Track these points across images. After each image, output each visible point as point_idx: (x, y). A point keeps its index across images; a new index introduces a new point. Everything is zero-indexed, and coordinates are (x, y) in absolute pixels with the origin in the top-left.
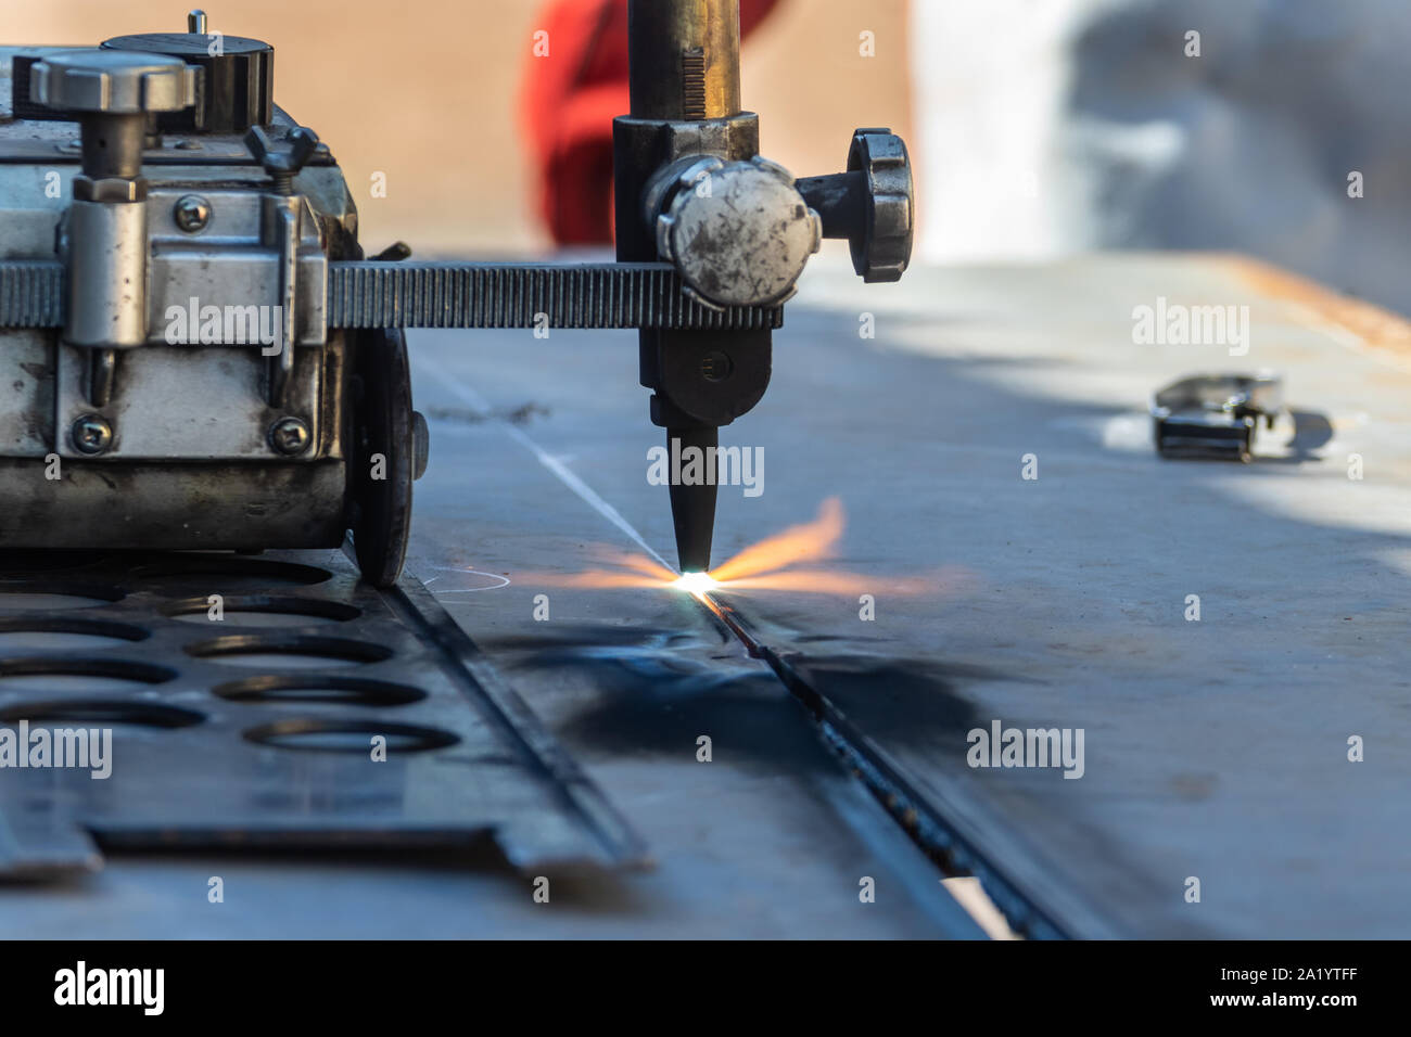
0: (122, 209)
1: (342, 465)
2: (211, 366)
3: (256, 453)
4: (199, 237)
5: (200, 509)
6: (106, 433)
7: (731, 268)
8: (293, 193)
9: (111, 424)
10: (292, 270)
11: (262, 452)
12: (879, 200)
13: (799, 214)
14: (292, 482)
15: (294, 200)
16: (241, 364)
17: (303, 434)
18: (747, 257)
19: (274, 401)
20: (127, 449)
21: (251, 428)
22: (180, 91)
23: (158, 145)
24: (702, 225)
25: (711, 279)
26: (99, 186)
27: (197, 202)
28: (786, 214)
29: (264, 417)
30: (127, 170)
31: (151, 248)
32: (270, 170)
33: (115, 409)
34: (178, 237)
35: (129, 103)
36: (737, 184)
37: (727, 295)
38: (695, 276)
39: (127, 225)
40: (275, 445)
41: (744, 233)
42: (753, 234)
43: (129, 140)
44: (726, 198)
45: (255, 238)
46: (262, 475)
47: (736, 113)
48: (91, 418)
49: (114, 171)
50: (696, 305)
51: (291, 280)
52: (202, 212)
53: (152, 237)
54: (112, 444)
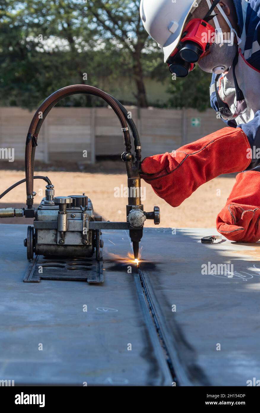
0: (63, 215)
1: (92, 246)
2: (76, 234)
3: (81, 244)
4: (74, 219)
5: (75, 250)
6: (63, 242)
7: (135, 222)
8: (85, 213)
9: (64, 241)
10: (84, 222)
11: (82, 244)
12: (155, 215)
13: (143, 216)
14: (86, 248)
15: (85, 214)
16: (79, 234)
17: (86, 242)
18: (137, 221)
19: (83, 238)
20: (66, 243)
21: (80, 241)
22: (70, 201)
23: (71, 208)
24: (131, 217)
25: (133, 224)
26: (61, 212)
27: (74, 214)
28: (142, 216)
29: (82, 240)
30: (64, 210)
31: (67, 220)
32: (82, 211)
33: (64, 239)
34: (71, 218)
35: (64, 202)
36: (136, 212)
37: (135, 225)
38: (131, 223)
39: (64, 217)
40: (83, 243)
41: (137, 218)
42: (138, 218)
43: (65, 207)
44: (134, 214)
45: (81, 219)
46: (82, 247)
47: (140, 204)
48: (61, 240)
49: (63, 211)
50: (132, 227)
51: (84, 224)
52: (74, 215)
53: (68, 218)
54: (64, 243)
